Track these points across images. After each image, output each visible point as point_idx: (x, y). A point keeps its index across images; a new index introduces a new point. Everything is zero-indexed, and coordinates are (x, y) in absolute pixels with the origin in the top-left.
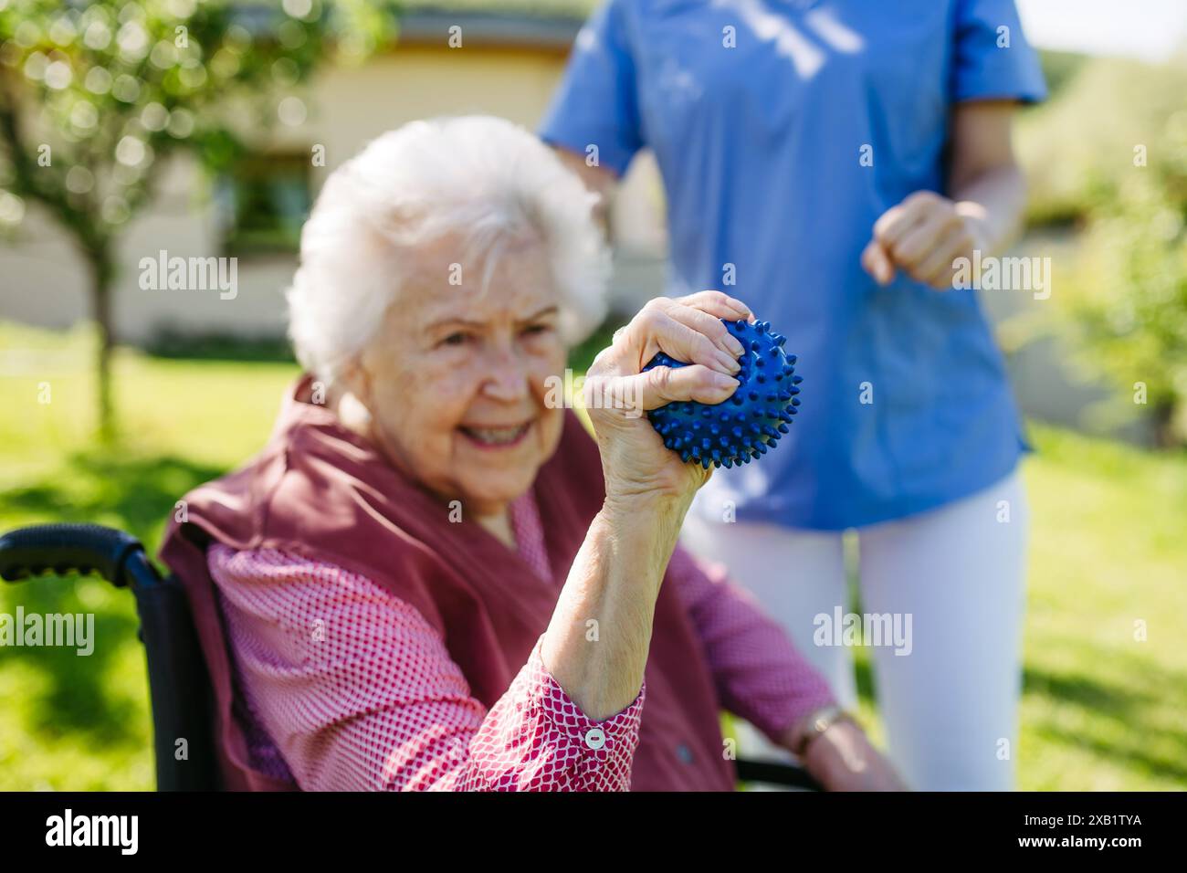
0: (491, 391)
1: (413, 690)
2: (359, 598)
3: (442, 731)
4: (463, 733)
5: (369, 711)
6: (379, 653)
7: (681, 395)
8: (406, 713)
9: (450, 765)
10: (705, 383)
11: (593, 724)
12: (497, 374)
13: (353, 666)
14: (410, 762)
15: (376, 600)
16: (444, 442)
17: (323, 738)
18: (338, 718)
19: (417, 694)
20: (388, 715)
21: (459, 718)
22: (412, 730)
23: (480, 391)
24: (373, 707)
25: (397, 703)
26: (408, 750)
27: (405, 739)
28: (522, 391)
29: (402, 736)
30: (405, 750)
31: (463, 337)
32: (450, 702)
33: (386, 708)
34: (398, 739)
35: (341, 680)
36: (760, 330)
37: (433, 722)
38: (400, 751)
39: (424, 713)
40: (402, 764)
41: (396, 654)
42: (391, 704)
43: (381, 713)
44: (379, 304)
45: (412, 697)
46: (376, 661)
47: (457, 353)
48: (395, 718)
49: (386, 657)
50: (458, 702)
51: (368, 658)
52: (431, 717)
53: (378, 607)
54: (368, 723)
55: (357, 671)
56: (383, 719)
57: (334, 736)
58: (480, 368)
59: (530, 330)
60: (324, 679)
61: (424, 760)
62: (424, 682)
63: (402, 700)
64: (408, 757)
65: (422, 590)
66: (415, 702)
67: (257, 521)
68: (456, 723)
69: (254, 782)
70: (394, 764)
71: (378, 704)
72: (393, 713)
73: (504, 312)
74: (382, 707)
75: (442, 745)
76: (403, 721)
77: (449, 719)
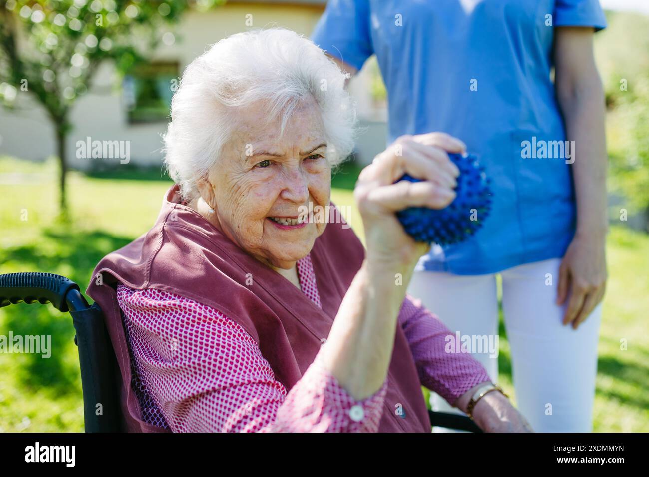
0: (286, 195)
1: (241, 377)
2: (208, 320)
3: (259, 402)
4: (272, 403)
5: (214, 390)
6: (220, 354)
7: (418, 202)
8: (236, 391)
9: (264, 423)
10: (434, 195)
11: (356, 403)
12: (290, 185)
13: (204, 361)
14: (239, 422)
15: (218, 321)
16: (258, 227)
17: (185, 405)
18: (195, 393)
19: (243, 379)
20: (226, 392)
21: (269, 394)
22: (241, 402)
23: (280, 195)
24: (216, 387)
25: (231, 385)
26: (238, 414)
27: (236, 408)
28: (306, 195)
29: (235, 405)
30: (236, 414)
31: (269, 162)
32: (263, 384)
33: (224, 388)
34: (232, 407)
35: (197, 370)
36: (470, 160)
37: (253, 397)
38: (234, 415)
39: (247, 391)
40: (235, 423)
41: (231, 354)
42: (228, 385)
43: (222, 391)
44: (218, 142)
45: (240, 381)
46: (218, 358)
47: (266, 172)
48: (230, 394)
49: (224, 356)
50: (268, 384)
51: (213, 357)
52: (252, 393)
53: (219, 325)
54: (214, 397)
55: (206, 364)
56: (223, 394)
57: (193, 404)
58: (280, 181)
59: (310, 158)
60: (186, 369)
61: (248, 420)
62: (247, 371)
63: (234, 383)
64: (238, 418)
65: (246, 315)
66: (242, 384)
67: (146, 273)
68: (267, 397)
69: (144, 428)
70: (229, 423)
71: (219, 385)
72: (229, 391)
73: (294, 148)
74: (222, 387)
75: (259, 411)
76: (235, 396)
77: (263, 394)
